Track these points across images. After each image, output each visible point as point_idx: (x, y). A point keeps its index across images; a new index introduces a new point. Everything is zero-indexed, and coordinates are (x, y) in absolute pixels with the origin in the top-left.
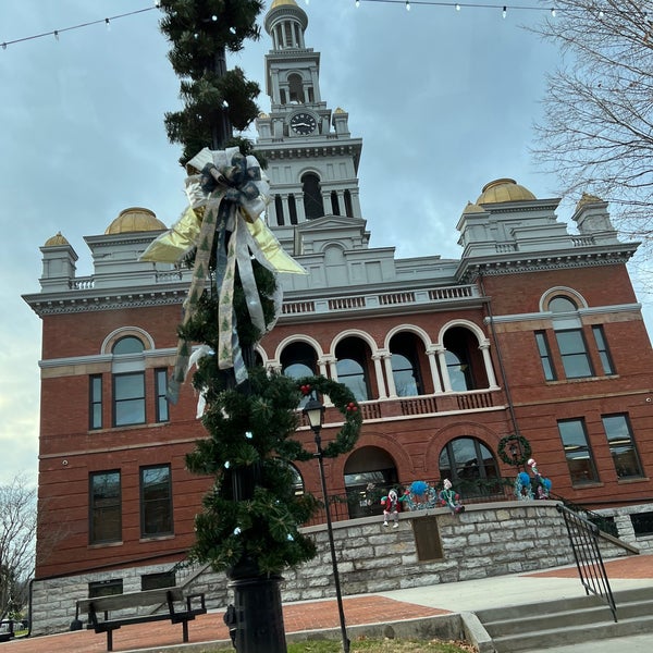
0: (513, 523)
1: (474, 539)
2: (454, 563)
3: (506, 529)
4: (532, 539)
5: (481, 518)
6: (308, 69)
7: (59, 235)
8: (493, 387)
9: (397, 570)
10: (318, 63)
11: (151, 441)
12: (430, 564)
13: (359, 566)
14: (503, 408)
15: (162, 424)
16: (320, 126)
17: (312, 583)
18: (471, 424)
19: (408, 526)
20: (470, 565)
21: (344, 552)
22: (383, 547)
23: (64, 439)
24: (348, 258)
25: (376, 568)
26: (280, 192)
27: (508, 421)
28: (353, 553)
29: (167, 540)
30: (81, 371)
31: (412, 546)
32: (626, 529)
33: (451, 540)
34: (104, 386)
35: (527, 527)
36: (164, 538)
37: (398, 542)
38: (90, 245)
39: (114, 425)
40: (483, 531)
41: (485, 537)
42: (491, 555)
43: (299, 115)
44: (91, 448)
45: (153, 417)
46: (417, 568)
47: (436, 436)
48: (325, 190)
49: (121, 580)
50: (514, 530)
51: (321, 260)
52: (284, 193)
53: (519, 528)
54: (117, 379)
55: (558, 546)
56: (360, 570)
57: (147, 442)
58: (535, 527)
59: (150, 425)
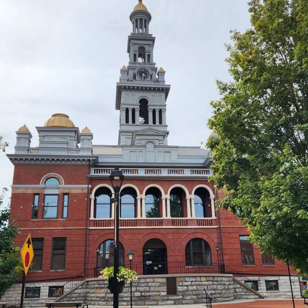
0: (207, 283)
1: (190, 288)
2: (181, 297)
3: (204, 285)
4: (215, 290)
5: (194, 280)
6: (149, 45)
7: (25, 126)
8: (214, 217)
9: (158, 297)
10: (154, 43)
11: (59, 227)
12: (172, 296)
13: (143, 294)
14: (217, 227)
15: (65, 219)
16: (151, 76)
17: (124, 299)
18: (202, 233)
19: (164, 280)
20: (187, 298)
21: (138, 288)
22: (153, 288)
23: (20, 222)
24: (157, 148)
25: (150, 296)
26: (129, 107)
27: (218, 233)
28: (141, 289)
29: (62, 272)
30: (30, 191)
31: (165, 288)
32: (262, 287)
33: (181, 288)
34: (40, 199)
35: (213, 284)
36: (60, 271)
37: (160, 286)
38: (38, 131)
39: (43, 218)
40: (194, 285)
41: (195, 287)
42: (196, 295)
43: (142, 69)
44: (32, 227)
45: (61, 216)
46: (166, 297)
47: (186, 237)
48: (150, 108)
49: (40, 287)
50: (207, 285)
51: (144, 148)
52: (131, 108)
53: (210, 285)
54: (46, 196)
55: (226, 293)
56: (143, 296)
57: (57, 227)
58: (217, 285)
59: (59, 219)
